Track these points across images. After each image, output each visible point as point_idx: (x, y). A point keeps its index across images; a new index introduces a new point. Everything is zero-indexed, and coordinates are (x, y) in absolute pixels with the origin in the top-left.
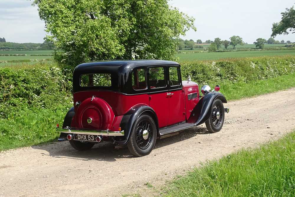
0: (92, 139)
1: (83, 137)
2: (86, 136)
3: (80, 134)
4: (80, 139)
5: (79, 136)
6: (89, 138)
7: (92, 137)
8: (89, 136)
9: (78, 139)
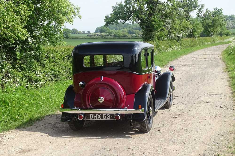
0: (107, 118)
1: (96, 116)
2: (100, 115)
3: (93, 114)
4: (93, 118)
5: (91, 115)
6: (104, 117)
7: (108, 116)
8: (104, 115)
9: (91, 118)
